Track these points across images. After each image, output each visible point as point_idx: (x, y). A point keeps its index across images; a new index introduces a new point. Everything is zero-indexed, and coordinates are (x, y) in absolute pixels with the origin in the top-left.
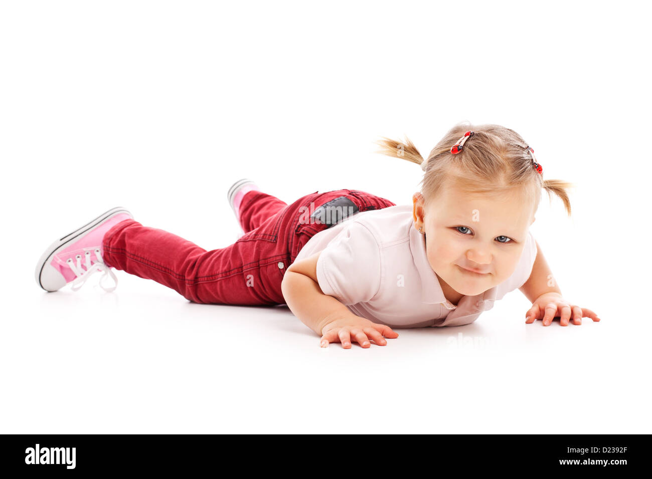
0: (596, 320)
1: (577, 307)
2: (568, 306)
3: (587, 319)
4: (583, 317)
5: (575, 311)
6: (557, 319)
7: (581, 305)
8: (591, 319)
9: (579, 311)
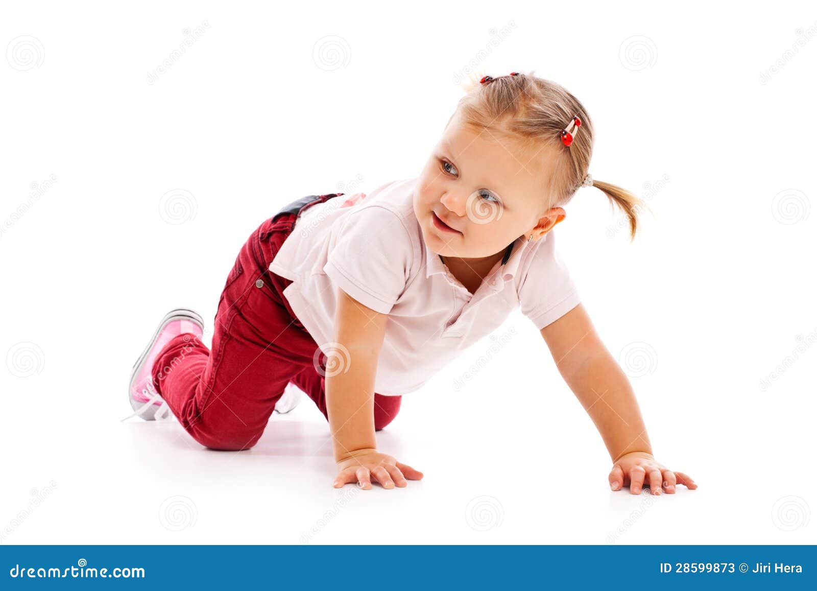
0: (691, 486)
1: (668, 471)
2: (657, 470)
3: (681, 486)
4: (677, 484)
5: (667, 475)
6: (647, 485)
7: (673, 469)
8: (685, 487)
9: (671, 476)
